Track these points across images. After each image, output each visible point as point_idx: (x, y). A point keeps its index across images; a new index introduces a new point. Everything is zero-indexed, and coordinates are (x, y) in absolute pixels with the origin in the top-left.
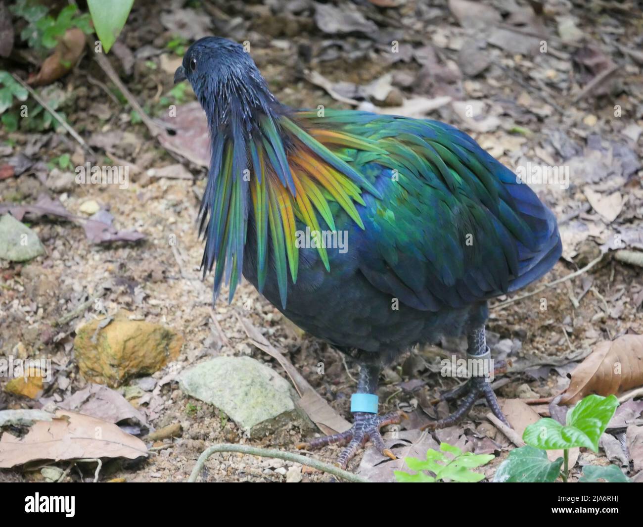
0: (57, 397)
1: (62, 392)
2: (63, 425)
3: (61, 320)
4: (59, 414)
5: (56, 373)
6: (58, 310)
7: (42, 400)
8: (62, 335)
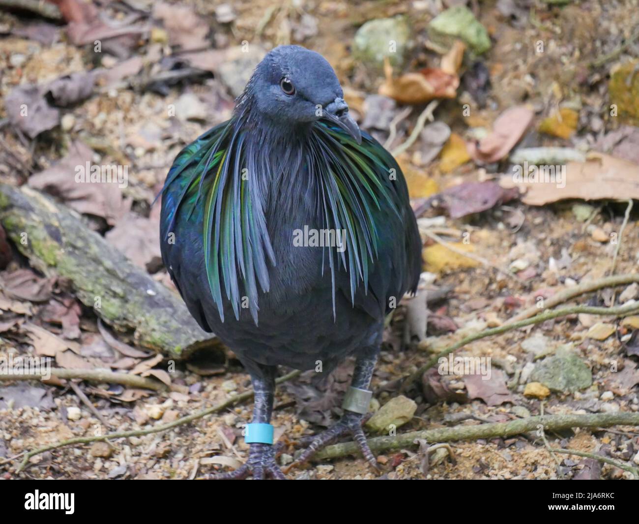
0: (590, 137)
1: (595, 134)
2: (595, 166)
3: (597, 62)
4: (592, 155)
5: (590, 114)
6: (594, 52)
7: (575, 141)
8: (596, 77)
